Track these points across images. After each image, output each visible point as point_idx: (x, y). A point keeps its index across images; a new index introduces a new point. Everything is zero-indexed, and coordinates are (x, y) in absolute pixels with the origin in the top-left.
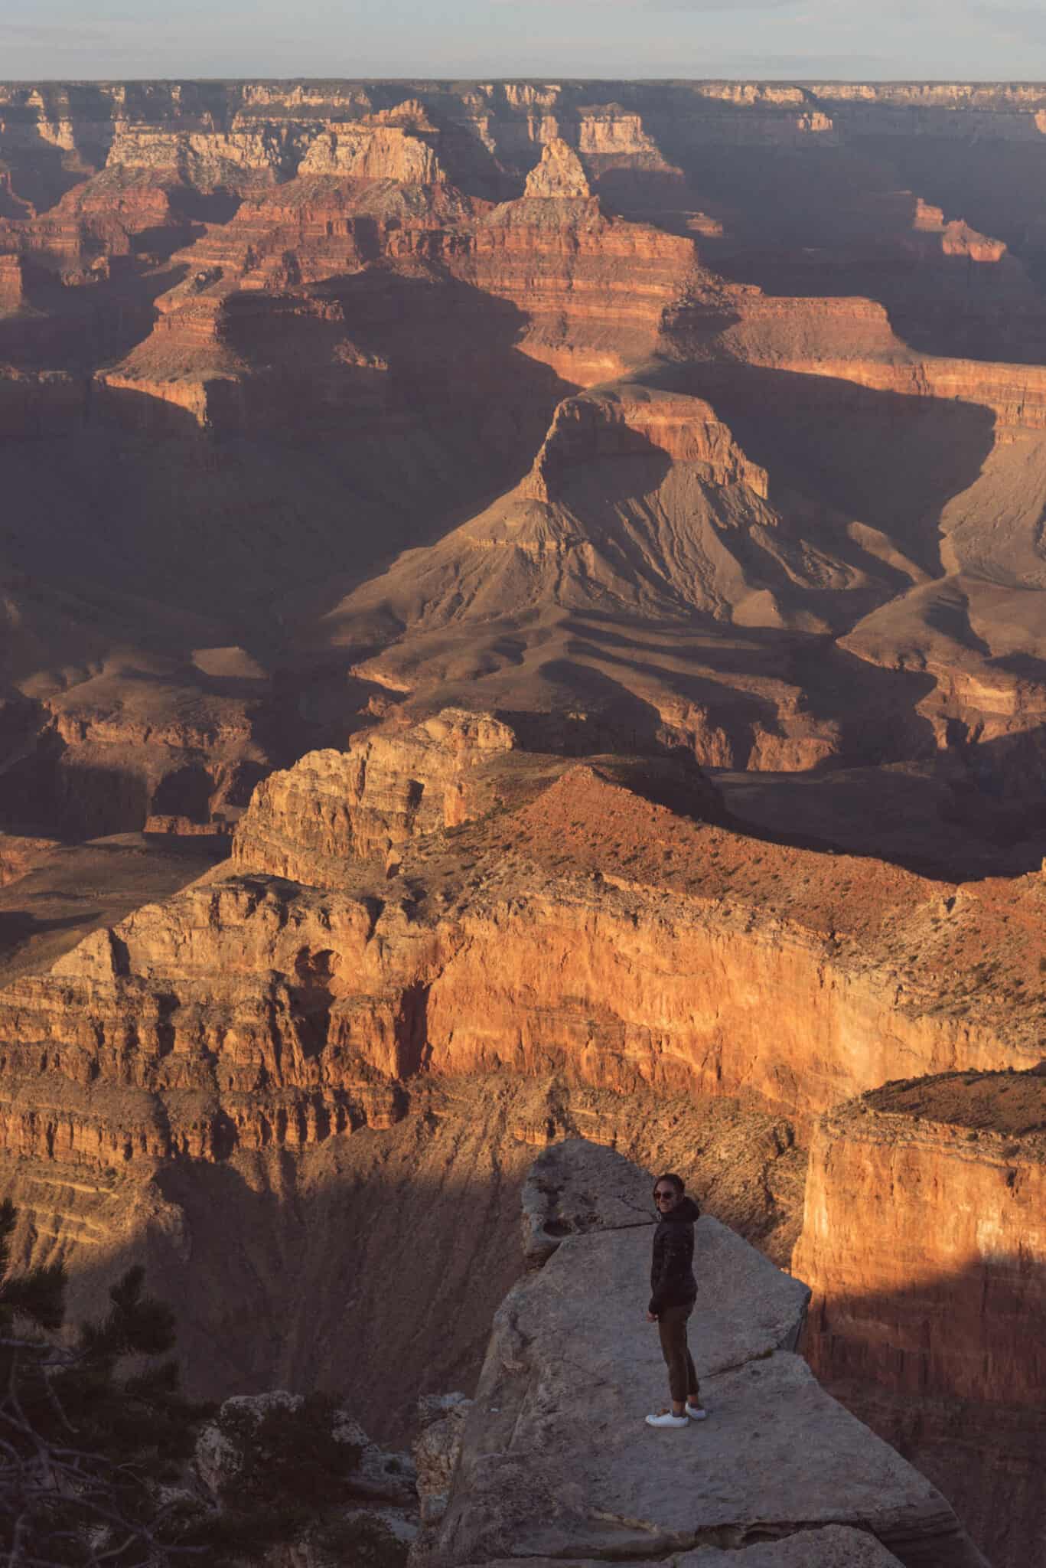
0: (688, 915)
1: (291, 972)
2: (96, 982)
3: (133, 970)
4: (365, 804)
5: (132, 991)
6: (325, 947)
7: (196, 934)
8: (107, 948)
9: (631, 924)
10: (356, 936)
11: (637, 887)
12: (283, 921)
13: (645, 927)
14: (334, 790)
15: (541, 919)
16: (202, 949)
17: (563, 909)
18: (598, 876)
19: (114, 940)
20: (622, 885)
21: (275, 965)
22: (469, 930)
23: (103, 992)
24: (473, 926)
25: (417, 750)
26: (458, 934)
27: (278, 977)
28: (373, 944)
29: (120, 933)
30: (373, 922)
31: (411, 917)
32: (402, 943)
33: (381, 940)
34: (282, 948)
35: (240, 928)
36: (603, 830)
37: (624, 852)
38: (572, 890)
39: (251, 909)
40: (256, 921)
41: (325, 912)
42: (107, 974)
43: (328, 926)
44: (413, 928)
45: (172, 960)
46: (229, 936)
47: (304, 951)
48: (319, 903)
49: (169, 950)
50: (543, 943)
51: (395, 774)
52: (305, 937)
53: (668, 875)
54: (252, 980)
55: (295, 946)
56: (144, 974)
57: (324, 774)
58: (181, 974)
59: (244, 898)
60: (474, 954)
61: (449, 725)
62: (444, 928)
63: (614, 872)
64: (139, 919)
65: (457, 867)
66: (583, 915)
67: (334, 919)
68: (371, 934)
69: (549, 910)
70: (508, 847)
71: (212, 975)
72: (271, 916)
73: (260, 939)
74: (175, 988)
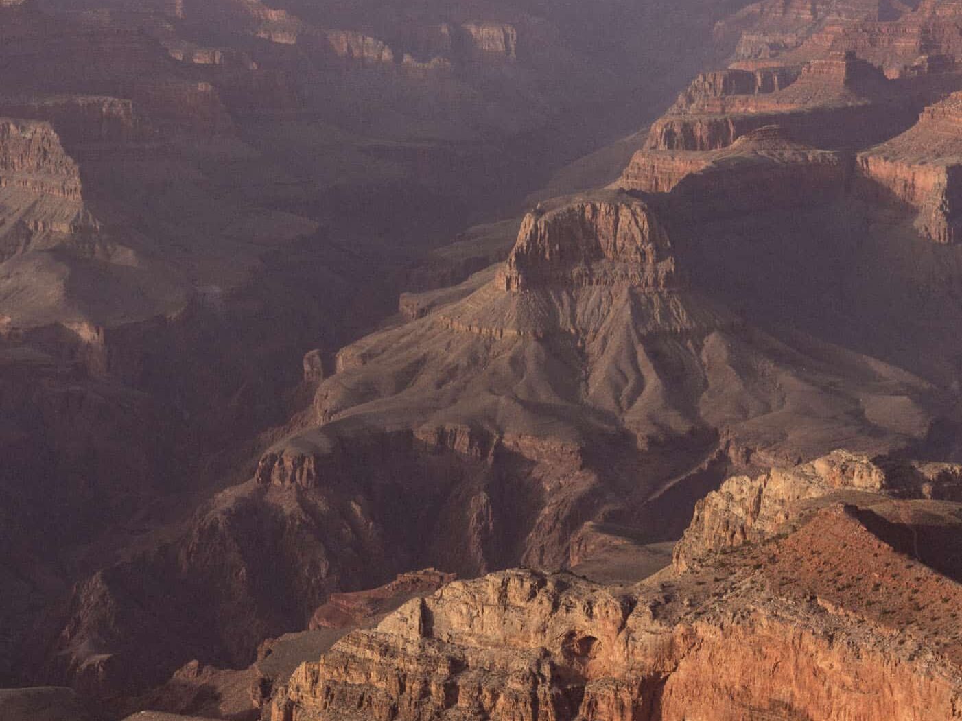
0: (872, 640)
1: (558, 651)
2: (407, 641)
3: (436, 634)
4: (757, 525)
5: (431, 651)
6: (588, 633)
7: (487, 610)
8: (418, 613)
9: (826, 643)
10: (610, 627)
11: (841, 611)
12: (556, 606)
13: (837, 646)
14: (740, 511)
15: (759, 631)
16: (490, 625)
17: (776, 624)
18: (813, 598)
19: (423, 607)
20: (829, 607)
21: (546, 643)
22: (700, 633)
23: (410, 649)
24: (704, 630)
25: (803, 483)
26: (690, 635)
27: (546, 654)
28: (622, 635)
29: (430, 602)
30: (626, 616)
31: (655, 616)
32: (645, 638)
33: (629, 633)
34: (553, 631)
35: (522, 609)
36: (834, 560)
37: (843, 581)
38: (788, 608)
39: (533, 594)
40: (534, 604)
41: (590, 604)
42: (415, 636)
43: (590, 615)
44: (656, 626)
45: (467, 629)
46: (512, 615)
47: (571, 634)
48: (589, 596)
49: (465, 621)
50: (759, 652)
51: (782, 502)
52: (573, 623)
53: (870, 604)
54: (525, 653)
55: (563, 629)
56: (445, 638)
57: (737, 497)
58: (473, 641)
59: (527, 585)
60: (704, 654)
61: (832, 464)
62: (680, 628)
63: (827, 597)
64: (446, 593)
65: (710, 579)
66: (792, 630)
67: (596, 610)
68: (623, 625)
69: (765, 622)
70: (757, 567)
71: (497, 646)
72: (546, 603)
73: (535, 620)
74: (467, 653)
